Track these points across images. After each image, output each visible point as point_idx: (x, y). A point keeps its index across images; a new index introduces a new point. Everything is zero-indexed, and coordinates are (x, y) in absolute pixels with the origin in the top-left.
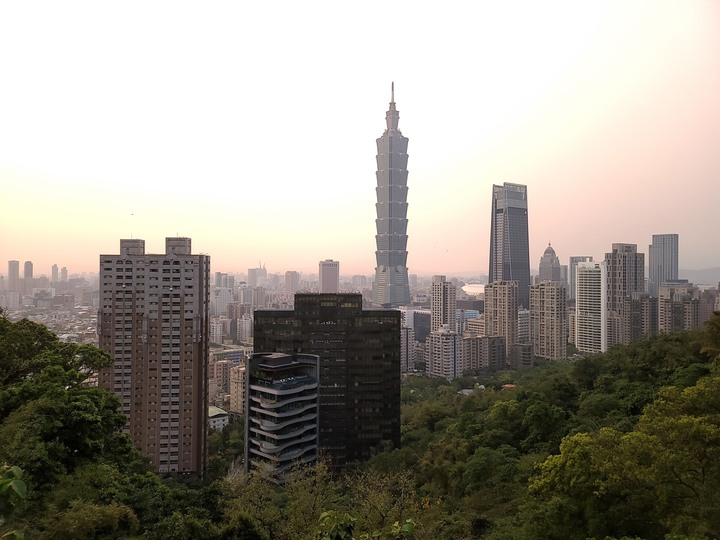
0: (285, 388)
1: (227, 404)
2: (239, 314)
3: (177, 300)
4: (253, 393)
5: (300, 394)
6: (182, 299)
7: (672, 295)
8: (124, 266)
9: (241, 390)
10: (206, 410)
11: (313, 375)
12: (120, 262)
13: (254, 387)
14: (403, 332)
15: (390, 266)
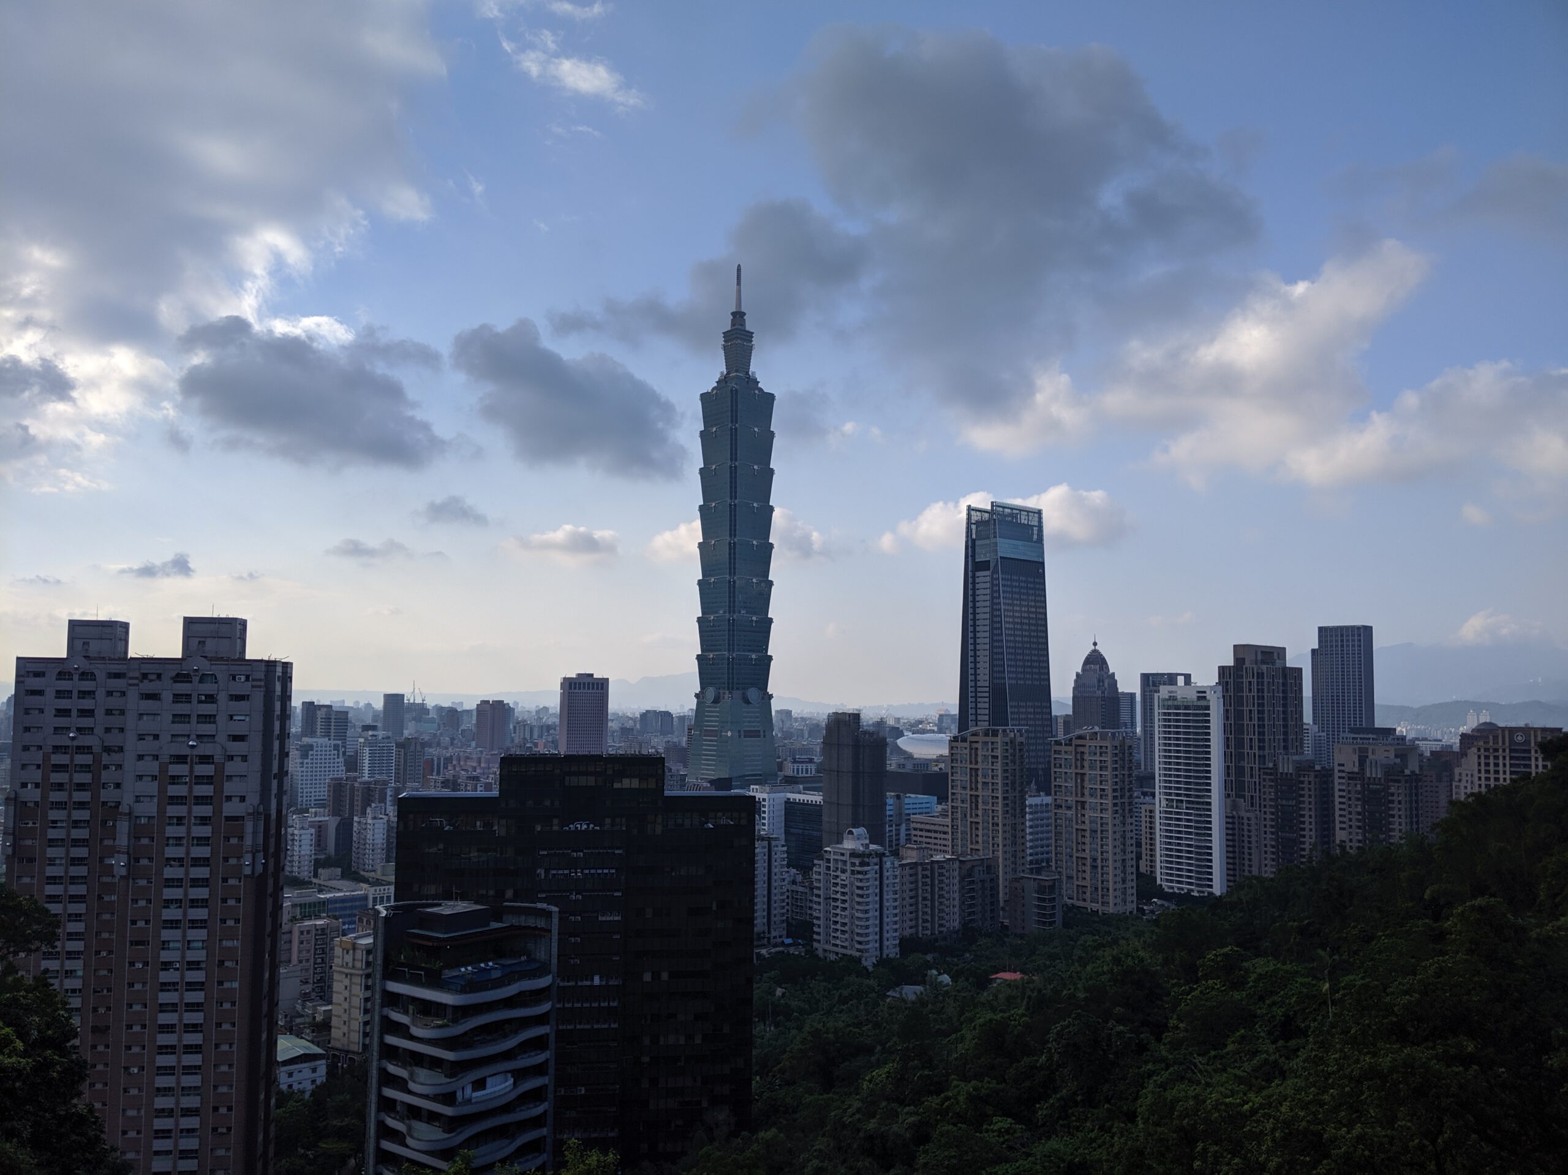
0: (469, 986)
1: (322, 1028)
2: (358, 804)
3: (207, 770)
4: (393, 1000)
5: (509, 1003)
6: (220, 768)
7: (1362, 760)
8: (76, 685)
9: (359, 992)
10: (272, 1044)
11: (541, 955)
12: (65, 675)
13: (394, 987)
14: (760, 848)
15: (730, 688)
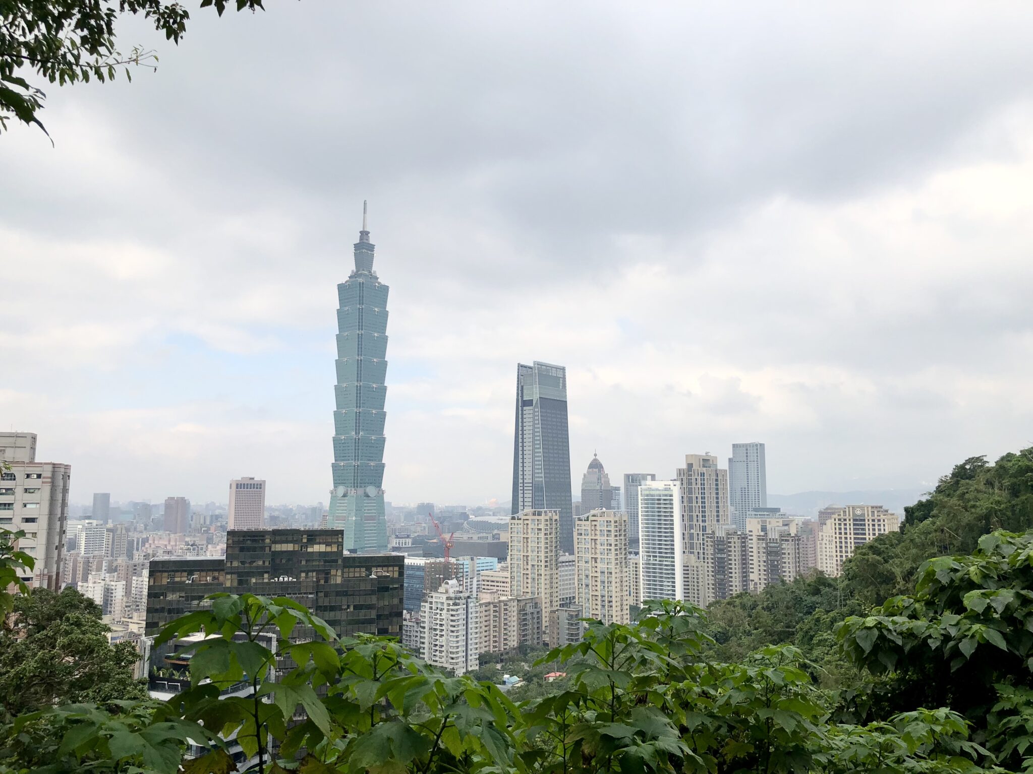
7: (764, 529)
15: (355, 486)
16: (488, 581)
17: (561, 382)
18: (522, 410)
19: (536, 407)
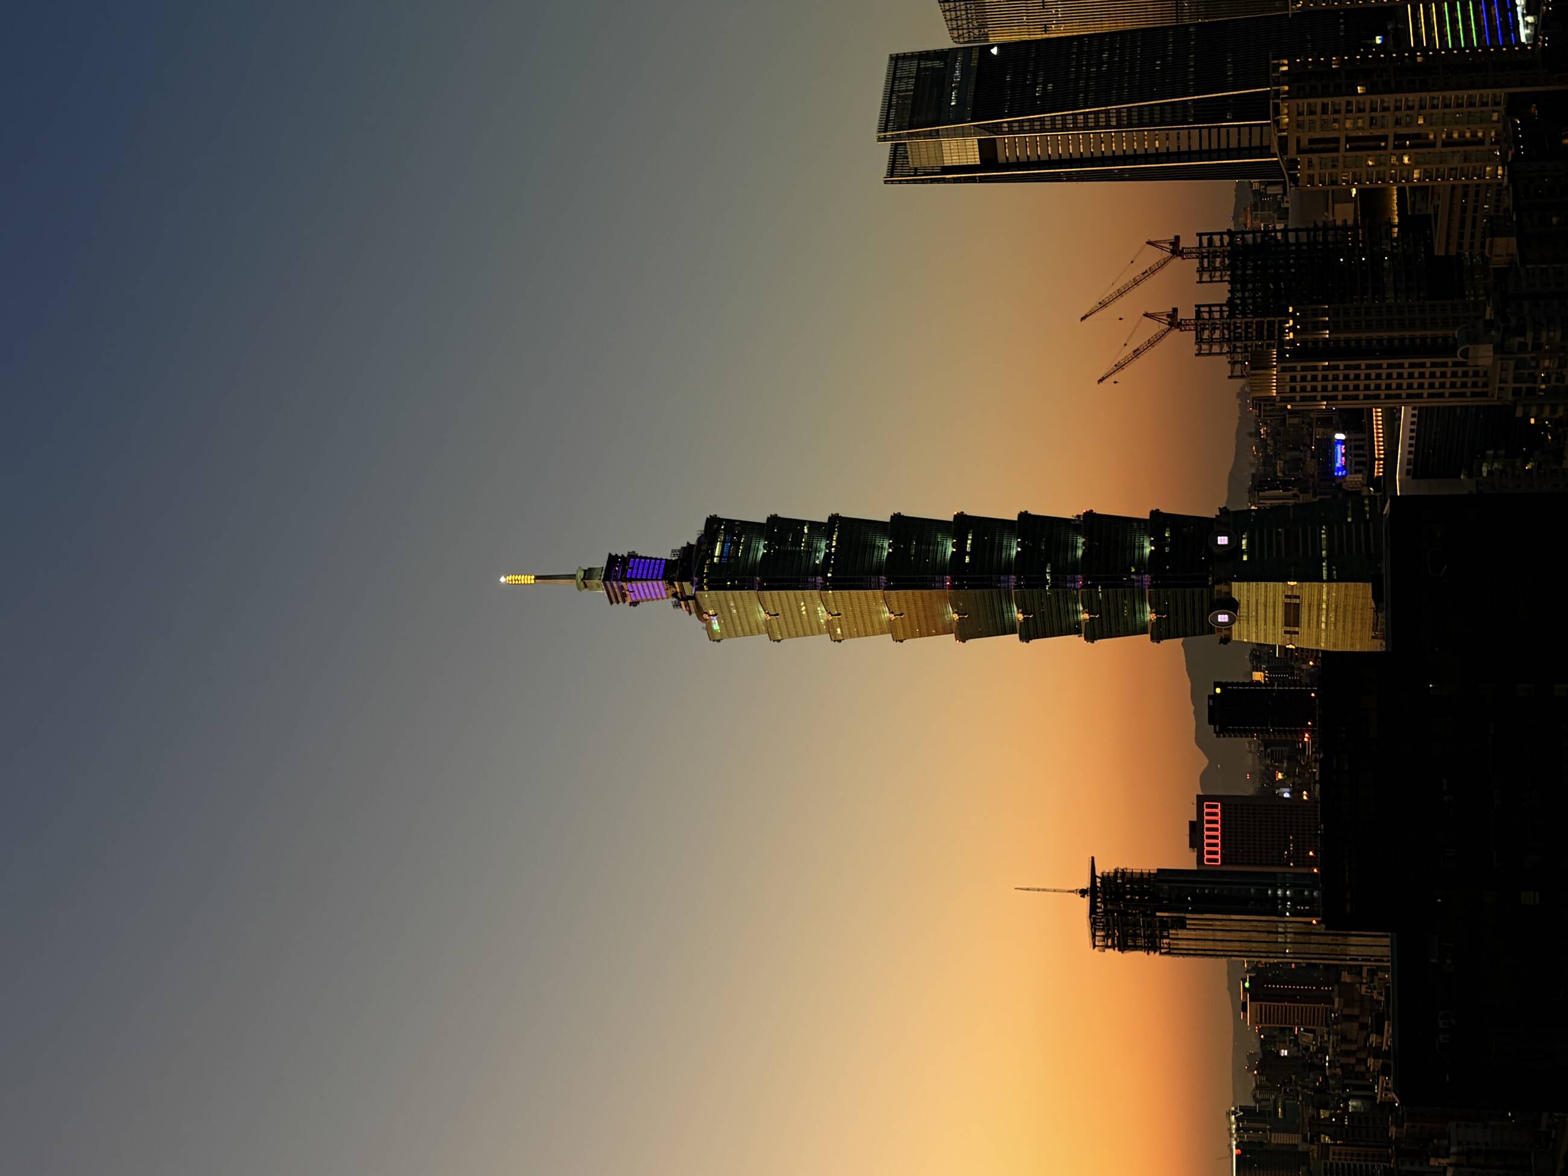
16: (1461, 236)
17: (929, 64)
18: (1008, 166)
19: (997, 129)
